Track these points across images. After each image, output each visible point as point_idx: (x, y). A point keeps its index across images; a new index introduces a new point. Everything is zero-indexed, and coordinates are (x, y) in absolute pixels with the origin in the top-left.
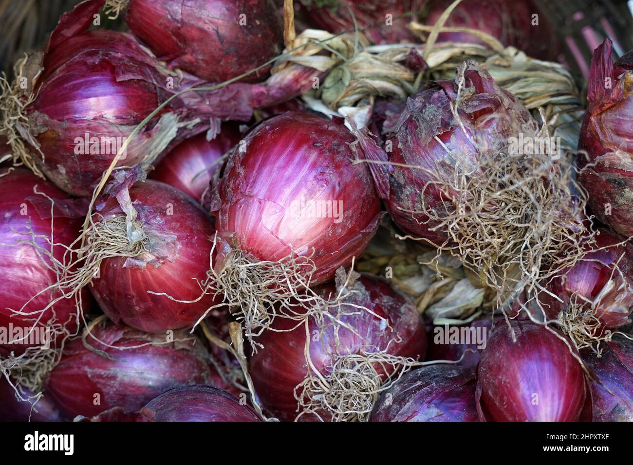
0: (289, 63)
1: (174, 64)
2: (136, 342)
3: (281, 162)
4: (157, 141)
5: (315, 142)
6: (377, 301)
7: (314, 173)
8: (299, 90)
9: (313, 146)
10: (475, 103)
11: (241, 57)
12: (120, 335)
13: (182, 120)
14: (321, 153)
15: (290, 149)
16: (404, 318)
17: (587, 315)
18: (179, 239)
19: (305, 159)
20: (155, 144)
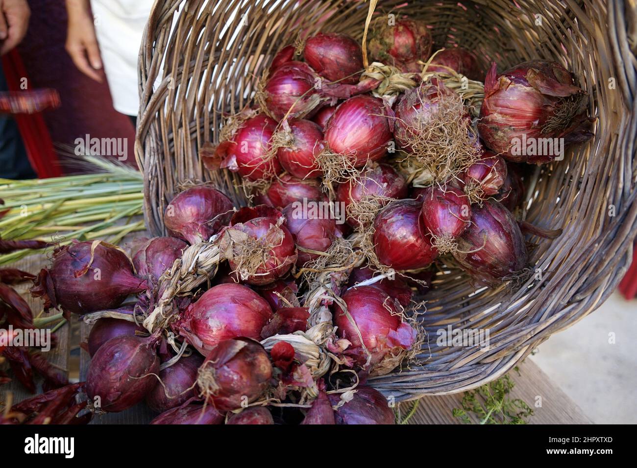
0: (366, 77)
1: (320, 74)
2: (295, 181)
3: (350, 113)
4: (310, 104)
5: (366, 106)
6: (385, 175)
7: (362, 119)
8: (370, 88)
9: (365, 108)
10: (431, 91)
11: (345, 72)
12: (290, 178)
13: (322, 97)
14: (367, 111)
15: (355, 108)
16: (396, 183)
17: (477, 188)
18: (308, 142)
19: (360, 113)
20: (309, 106)
